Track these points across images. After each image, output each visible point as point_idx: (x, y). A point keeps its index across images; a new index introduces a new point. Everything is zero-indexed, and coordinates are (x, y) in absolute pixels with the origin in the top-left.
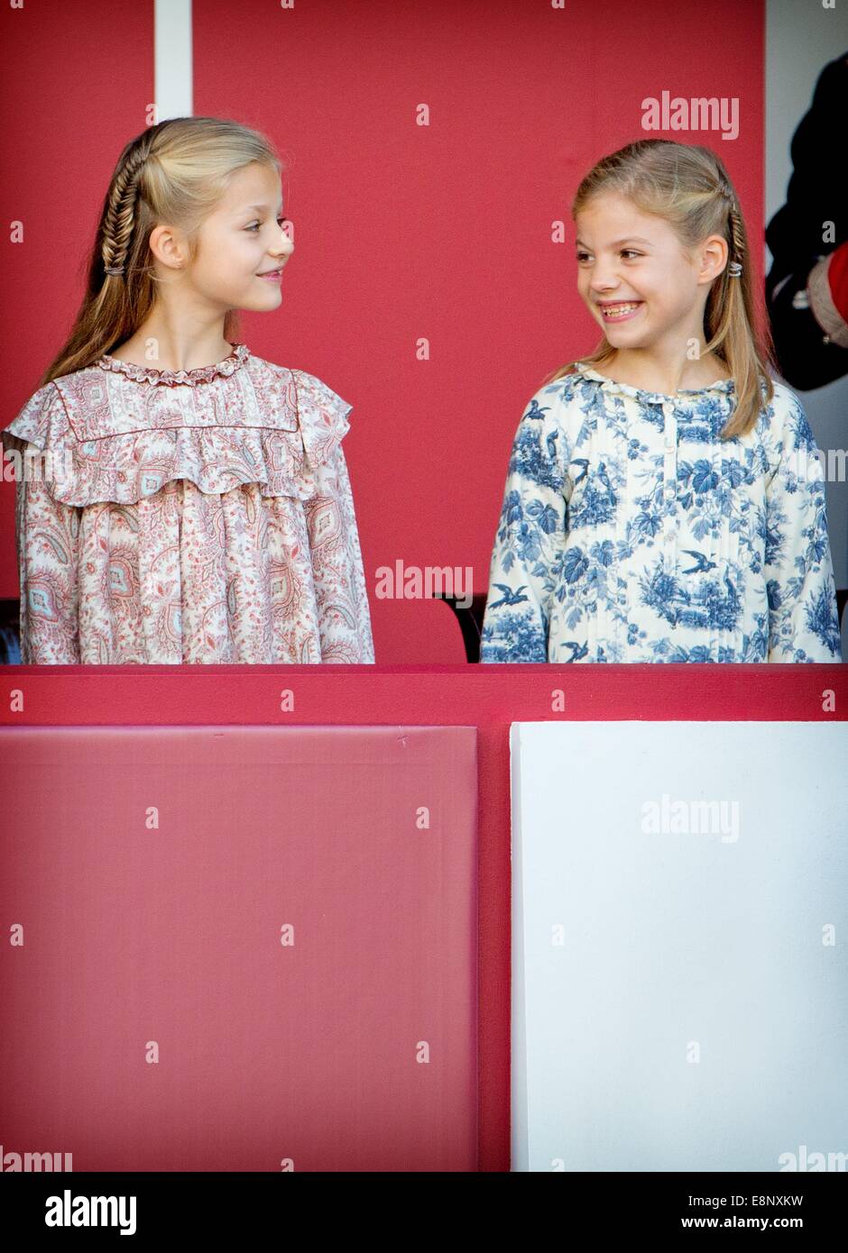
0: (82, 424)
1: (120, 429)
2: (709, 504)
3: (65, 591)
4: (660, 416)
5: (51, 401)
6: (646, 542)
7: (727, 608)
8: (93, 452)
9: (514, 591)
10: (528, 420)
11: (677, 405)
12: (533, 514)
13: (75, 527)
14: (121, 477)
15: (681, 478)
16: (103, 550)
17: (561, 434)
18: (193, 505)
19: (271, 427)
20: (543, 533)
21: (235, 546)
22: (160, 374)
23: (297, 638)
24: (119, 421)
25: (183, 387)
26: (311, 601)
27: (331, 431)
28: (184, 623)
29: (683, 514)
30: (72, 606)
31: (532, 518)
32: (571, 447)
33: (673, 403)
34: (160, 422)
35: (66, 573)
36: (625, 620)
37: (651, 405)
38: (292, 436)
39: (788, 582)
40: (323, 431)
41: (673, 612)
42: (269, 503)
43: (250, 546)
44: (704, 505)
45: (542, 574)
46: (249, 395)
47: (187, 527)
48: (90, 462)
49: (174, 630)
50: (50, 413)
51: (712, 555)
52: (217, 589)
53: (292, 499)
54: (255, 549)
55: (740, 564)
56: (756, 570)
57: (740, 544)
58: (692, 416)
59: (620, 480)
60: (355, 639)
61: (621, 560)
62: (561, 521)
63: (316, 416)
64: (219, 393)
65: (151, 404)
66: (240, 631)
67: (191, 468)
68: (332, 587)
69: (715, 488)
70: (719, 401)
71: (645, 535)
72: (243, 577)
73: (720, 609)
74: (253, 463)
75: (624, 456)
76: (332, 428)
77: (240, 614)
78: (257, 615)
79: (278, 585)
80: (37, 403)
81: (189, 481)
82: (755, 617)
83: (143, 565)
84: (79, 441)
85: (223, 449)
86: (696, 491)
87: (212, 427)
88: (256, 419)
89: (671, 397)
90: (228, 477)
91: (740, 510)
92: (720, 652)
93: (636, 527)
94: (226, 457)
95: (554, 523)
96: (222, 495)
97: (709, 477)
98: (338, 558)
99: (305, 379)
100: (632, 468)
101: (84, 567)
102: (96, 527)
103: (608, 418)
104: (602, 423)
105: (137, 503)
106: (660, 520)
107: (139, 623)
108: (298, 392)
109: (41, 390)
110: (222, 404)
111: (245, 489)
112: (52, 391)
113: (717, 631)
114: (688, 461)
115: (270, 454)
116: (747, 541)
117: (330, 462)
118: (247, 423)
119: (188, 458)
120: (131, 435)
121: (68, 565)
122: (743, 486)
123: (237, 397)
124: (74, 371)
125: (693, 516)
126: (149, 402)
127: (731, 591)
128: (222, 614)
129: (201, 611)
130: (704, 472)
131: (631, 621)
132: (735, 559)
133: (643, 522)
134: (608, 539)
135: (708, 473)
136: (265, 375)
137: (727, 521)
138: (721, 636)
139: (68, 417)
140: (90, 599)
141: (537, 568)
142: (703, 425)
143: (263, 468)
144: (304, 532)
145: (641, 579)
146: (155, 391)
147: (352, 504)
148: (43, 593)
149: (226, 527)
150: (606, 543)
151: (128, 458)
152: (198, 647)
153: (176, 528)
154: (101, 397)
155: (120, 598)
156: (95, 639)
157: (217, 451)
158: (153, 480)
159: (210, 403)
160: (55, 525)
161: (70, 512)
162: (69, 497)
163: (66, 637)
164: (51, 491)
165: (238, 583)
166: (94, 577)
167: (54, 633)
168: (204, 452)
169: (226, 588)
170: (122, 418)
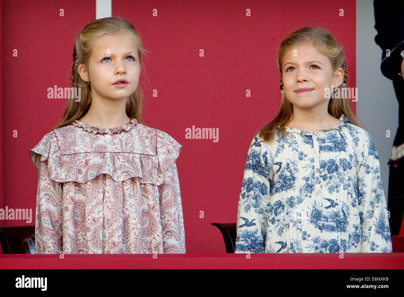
0: (64, 148)
1: (80, 151)
2: (334, 178)
3: (56, 219)
4: (311, 141)
5: (52, 138)
6: (308, 196)
7: (343, 222)
8: (68, 160)
9: (250, 221)
10: (254, 147)
11: (318, 136)
12: (257, 187)
13: (60, 191)
14: (80, 171)
15: (322, 167)
16: (72, 202)
17: (269, 152)
18: (110, 185)
19: (145, 153)
20: (261, 195)
21: (128, 203)
22: (98, 129)
23: (153, 244)
24: (80, 148)
25: (108, 135)
26: (160, 228)
27: (170, 157)
28: (104, 236)
29: (323, 183)
30: (58, 225)
31: (256, 189)
33: (316, 135)
34: (97, 149)
35: (57, 211)
36: (301, 230)
37: (307, 136)
38: (154, 158)
39: (367, 212)
40: (166, 156)
41: (321, 225)
42: (143, 186)
43: (134, 204)
44: (332, 178)
45: (262, 213)
46: (137, 140)
47: (107, 195)
48: (66, 164)
49: (100, 238)
50: (51, 143)
51: (337, 200)
52: (118, 221)
53: (153, 185)
54: (137, 205)
55: (348, 203)
56: (354, 206)
57: (348, 195)
58: (325, 141)
59: (295, 169)
60: (179, 245)
61: (298, 204)
62: (268, 190)
63: (164, 150)
64: (123, 138)
65: (94, 141)
66: (130, 240)
67: (110, 169)
68: (169, 223)
69: (337, 171)
70: (336, 134)
71: (308, 193)
72: (131, 217)
73: (340, 223)
74: (136, 168)
75: (297, 159)
76: (170, 155)
77: (129, 233)
78: (137, 233)
79: (145, 221)
80: (46, 139)
81: (109, 175)
82: (354, 226)
83: (88, 210)
84: (62, 155)
85: (124, 162)
86: (329, 173)
87: (119, 152)
88: (139, 150)
89: (316, 133)
90: (125, 174)
91: (347, 180)
92: (341, 241)
93: (304, 189)
94: (125, 165)
95: (266, 191)
96: (123, 182)
97: (334, 166)
98: (172, 210)
99: (161, 133)
100: (301, 164)
101: (64, 209)
102: (69, 192)
103: (289, 143)
104: (286, 145)
105: (86, 183)
106: (314, 186)
107: (85, 234)
108: (157, 139)
109: (48, 134)
110: (124, 143)
111: (133, 179)
112: (53, 134)
113: (339, 232)
114: (324, 160)
115: (144, 165)
116: (350, 193)
117: (170, 169)
118: (135, 152)
119: (108, 165)
120: (84, 154)
121: (58, 208)
122: (348, 170)
123: (131, 140)
124: (62, 126)
125: (328, 184)
126: (92, 141)
127: (344, 215)
128: (120, 232)
129: (111, 231)
130: (332, 164)
131: (303, 230)
132: (346, 201)
133: (307, 187)
134: (292, 196)
135: (334, 164)
136: (144, 131)
137: (342, 185)
138: (341, 235)
139: (58, 145)
140: (67, 222)
141: (259, 211)
142: (330, 144)
143: (141, 171)
144: (158, 199)
146: (96, 136)
147: (179, 188)
148: (47, 219)
149: (124, 195)
150: (291, 197)
151: (83, 163)
152: (109, 246)
153: (102, 195)
154: (73, 137)
155: (78, 223)
156: (69, 239)
157: (121, 163)
158: (93, 173)
159: (119, 142)
160: (53, 192)
161: (58, 185)
162: (57, 178)
163: (57, 238)
164: (49, 176)
165: (129, 219)
166: (68, 213)
167: (52, 236)
168: (115, 163)
169: (124, 221)
170: (82, 146)
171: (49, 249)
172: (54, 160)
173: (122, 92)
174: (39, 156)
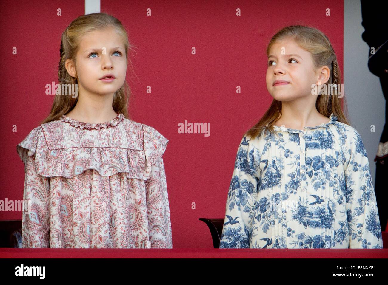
0: (51, 143)
1: (67, 146)
2: (320, 175)
3: (43, 213)
4: (298, 139)
5: (39, 133)
6: (294, 192)
7: (328, 219)
8: (55, 155)
9: (233, 219)
10: (242, 146)
11: (305, 134)
12: (244, 186)
13: (48, 186)
14: (67, 166)
15: (307, 164)
16: (59, 196)
17: (255, 150)
18: (97, 180)
19: (132, 148)
20: (248, 194)
21: (115, 198)
22: (85, 124)
23: (139, 239)
24: (67, 143)
25: (94, 131)
26: (147, 223)
27: (157, 152)
28: (91, 231)
29: (309, 180)
30: (45, 220)
31: (243, 187)
32: (261, 155)
33: (303, 133)
34: (84, 144)
35: (44, 206)
36: (286, 226)
37: (294, 134)
38: (141, 153)
39: (355, 209)
40: (153, 151)
41: (306, 221)
42: (130, 181)
43: (121, 199)
44: (318, 175)
45: (248, 211)
46: (123, 135)
47: (94, 190)
48: (54, 159)
49: (87, 233)
50: (38, 138)
51: (322, 196)
52: (105, 216)
53: (140, 180)
54: (123, 200)
55: (334, 200)
56: (340, 203)
57: (334, 192)
58: (312, 138)
59: (281, 166)
60: (165, 239)
61: (283, 201)
62: (255, 188)
63: (151, 145)
64: (110, 134)
65: (81, 136)
66: (116, 235)
67: (96, 164)
68: (156, 217)
69: (323, 167)
70: (323, 132)
71: (293, 190)
72: (118, 212)
73: (325, 219)
74: (123, 163)
75: (283, 156)
76: (157, 150)
77: (116, 227)
78: (124, 228)
79: (132, 216)
80: (33, 134)
81: (95, 170)
82: (340, 223)
83: (74, 204)
84: (49, 149)
85: (110, 157)
86: (314, 169)
87: (106, 148)
88: (125, 145)
89: (302, 131)
90: (112, 169)
91: (333, 177)
92: (326, 238)
93: (289, 186)
94: (112, 161)
95: (253, 190)
96: (110, 177)
97: (320, 163)
98: (159, 205)
99: (148, 128)
100: (287, 161)
101: (51, 204)
102: (56, 186)
103: (276, 141)
104: (273, 144)
105: (73, 178)
106: (299, 183)
107: (72, 229)
108: (144, 134)
109: (35, 129)
110: (111, 138)
111: (120, 174)
112: (40, 129)
113: (324, 229)
114: (310, 157)
115: (131, 160)
116: (337, 190)
117: (157, 164)
118: (122, 147)
119: (95, 160)
120: (71, 149)
121: (45, 202)
122: (334, 167)
123: (118, 135)
124: (50, 121)
125: (313, 180)
126: (80, 136)
127: (330, 211)
128: (107, 227)
129: (98, 226)
130: (318, 161)
131: (288, 227)
132: (332, 198)
133: (292, 184)
134: (278, 193)
135: (320, 161)
136: (131, 126)
137: (328, 182)
138: (326, 231)
139: (45, 139)
140: (54, 217)
141: (246, 209)
142: (316, 142)
143: (127, 166)
144: (144, 194)
145: (292, 209)
146: (83, 131)
147: (166, 182)
148: (34, 213)
149: (111, 190)
151: (70, 158)
152: (95, 241)
153: (89, 189)
154: (60, 132)
155: (65, 218)
156: (56, 233)
157: (108, 158)
158: (79, 169)
159: (106, 137)
160: (40, 186)
161: (45, 180)
162: (44, 173)
163: (44, 232)
164: (36, 170)
165: (116, 214)
166: (56, 207)
167: (39, 231)
168: (102, 158)
169: (110, 216)
170: (69, 141)
171: (36, 244)
172: (41, 155)
173: (109, 87)
174: (26, 151)
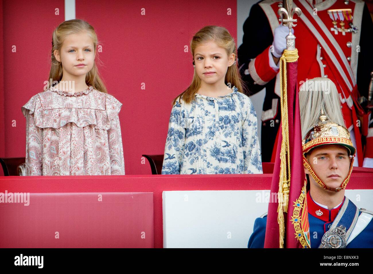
0: (45, 105)
1: (55, 107)
2: (229, 128)
3: (40, 152)
4: (213, 104)
5: (36, 98)
6: (211, 139)
7: (233, 157)
8: (47, 113)
9: (171, 156)
10: (175, 107)
14: (55, 121)
15: (220, 120)
16: (49, 141)
17: (185, 110)
18: (75, 130)
19: (98, 109)
20: (179, 139)
21: (87, 142)
22: (67, 93)
23: (104, 169)
24: (55, 105)
25: (73, 97)
26: (109, 158)
28: (71, 163)
29: (221, 131)
32: (189, 114)
33: (217, 100)
34: (67, 106)
35: (40, 147)
36: (206, 161)
37: (211, 100)
38: (104, 111)
39: (248, 151)
40: (112, 111)
41: (220, 158)
42: (97, 130)
43: (91, 142)
44: (227, 128)
45: (178, 151)
46: (93, 100)
47: (73, 136)
48: (46, 116)
49: (68, 164)
50: (36, 102)
51: (230, 142)
53: (104, 130)
54: (93, 143)
55: (237, 145)
56: (240, 147)
58: (222, 103)
59: (203, 122)
60: (120, 169)
61: (204, 144)
63: (111, 106)
64: (84, 99)
66: (88, 166)
67: (75, 119)
68: (114, 155)
69: (230, 123)
70: (229, 99)
71: (211, 137)
72: (89, 151)
74: (92, 119)
75: (204, 115)
76: (115, 110)
77: (88, 161)
78: (93, 161)
79: (99, 154)
80: (33, 99)
81: (74, 123)
82: (240, 160)
83: (60, 146)
84: (43, 110)
85: (84, 115)
86: (225, 124)
87: (81, 108)
88: (94, 106)
89: (216, 98)
90: (85, 122)
91: (237, 129)
92: (232, 169)
93: (208, 135)
94: (85, 117)
95: (182, 136)
96: (83, 127)
97: (228, 120)
98: (116, 146)
99: (109, 96)
100: (207, 118)
101: (44, 146)
102: (47, 134)
103: (199, 105)
104: (197, 106)
105: (59, 128)
106: (215, 133)
108: (106, 99)
109: (34, 96)
110: (85, 102)
111: (90, 126)
112: (37, 96)
113: (231, 163)
114: (222, 116)
115: (98, 117)
116: (238, 138)
117: (115, 119)
118: (91, 108)
119: (74, 116)
120: (58, 109)
121: (41, 145)
122: (237, 123)
123: (89, 100)
125: (224, 131)
126: (63, 101)
127: (234, 152)
128: (82, 161)
129: (76, 160)
130: (227, 119)
131: (208, 161)
132: (235, 143)
133: (210, 133)
135: (228, 119)
136: (97, 94)
137: (233, 132)
138: (232, 165)
139: (41, 103)
140: (45, 155)
141: (177, 149)
142: (226, 106)
143: (95, 120)
144: (107, 139)
145: (210, 149)
146: (66, 98)
147: (120, 132)
148: (33, 152)
149: (84, 136)
150: (200, 140)
151: (57, 115)
152: (75, 170)
153: (70, 136)
154: (51, 99)
155: (54, 155)
156: (45, 166)
157: (82, 115)
158: (63, 122)
159: (81, 102)
160: (37, 134)
161: (41, 130)
162: (40, 125)
163: (40, 165)
164: (35, 123)
165: (87, 152)
166: (46, 148)
167: (36, 164)
168: (78, 115)
169: (84, 154)
170: (56, 105)
171: (34, 173)
172: (38, 113)
174: (28, 111)
